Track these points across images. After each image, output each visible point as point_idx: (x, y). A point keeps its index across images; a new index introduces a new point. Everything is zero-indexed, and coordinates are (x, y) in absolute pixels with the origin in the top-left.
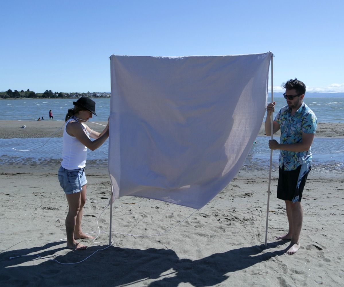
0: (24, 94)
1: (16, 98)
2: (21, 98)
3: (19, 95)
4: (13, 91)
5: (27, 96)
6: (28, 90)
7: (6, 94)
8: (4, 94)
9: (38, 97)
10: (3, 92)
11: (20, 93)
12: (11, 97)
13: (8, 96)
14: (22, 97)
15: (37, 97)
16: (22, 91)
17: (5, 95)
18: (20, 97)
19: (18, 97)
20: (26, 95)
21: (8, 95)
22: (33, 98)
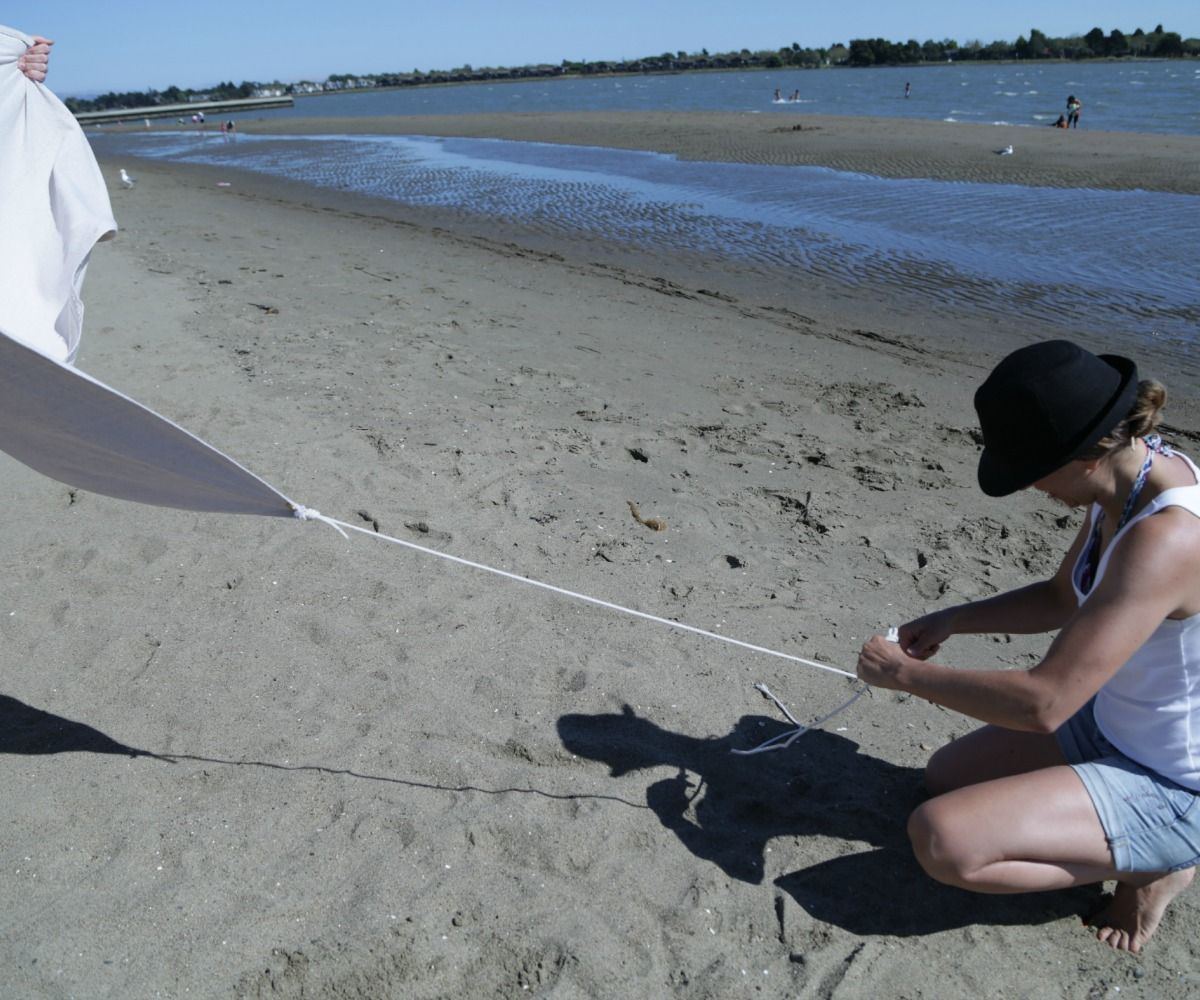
0: (1141, 44)
1: (1114, 58)
2: (1128, 57)
3: (1125, 46)
4: (1107, 33)
5: (1152, 49)
6: (1159, 29)
7: (1082, 46)
8: (1077, 44)
9: (1189, 52)
10: (1076, 36)
11: (1128, 41)
12: (1098, 54)
13: (1088, 50)
14: (1132, 53)
15: (1185, 54)
16: (1139, 32)
17: (1077, 48)
18: (1127, 54)
19: (1119, 55)
20: (1148, 47)
21: (1090, 46)
22: (1169, 56)
